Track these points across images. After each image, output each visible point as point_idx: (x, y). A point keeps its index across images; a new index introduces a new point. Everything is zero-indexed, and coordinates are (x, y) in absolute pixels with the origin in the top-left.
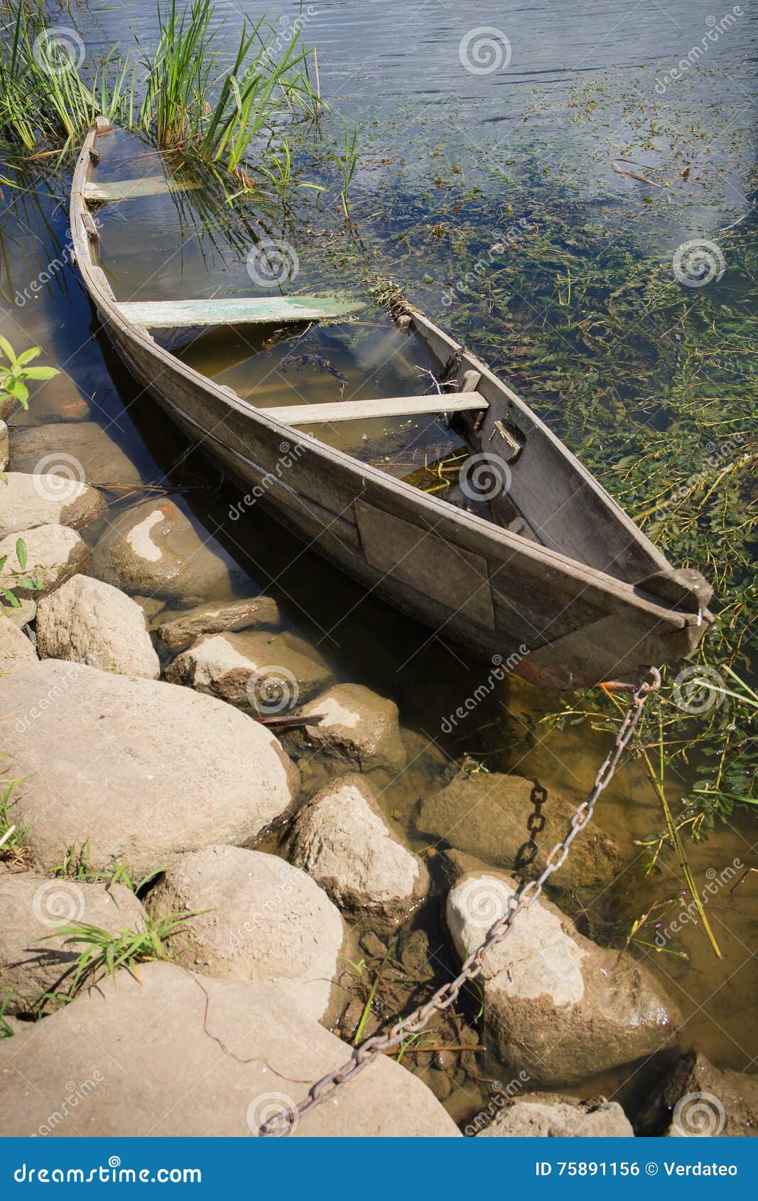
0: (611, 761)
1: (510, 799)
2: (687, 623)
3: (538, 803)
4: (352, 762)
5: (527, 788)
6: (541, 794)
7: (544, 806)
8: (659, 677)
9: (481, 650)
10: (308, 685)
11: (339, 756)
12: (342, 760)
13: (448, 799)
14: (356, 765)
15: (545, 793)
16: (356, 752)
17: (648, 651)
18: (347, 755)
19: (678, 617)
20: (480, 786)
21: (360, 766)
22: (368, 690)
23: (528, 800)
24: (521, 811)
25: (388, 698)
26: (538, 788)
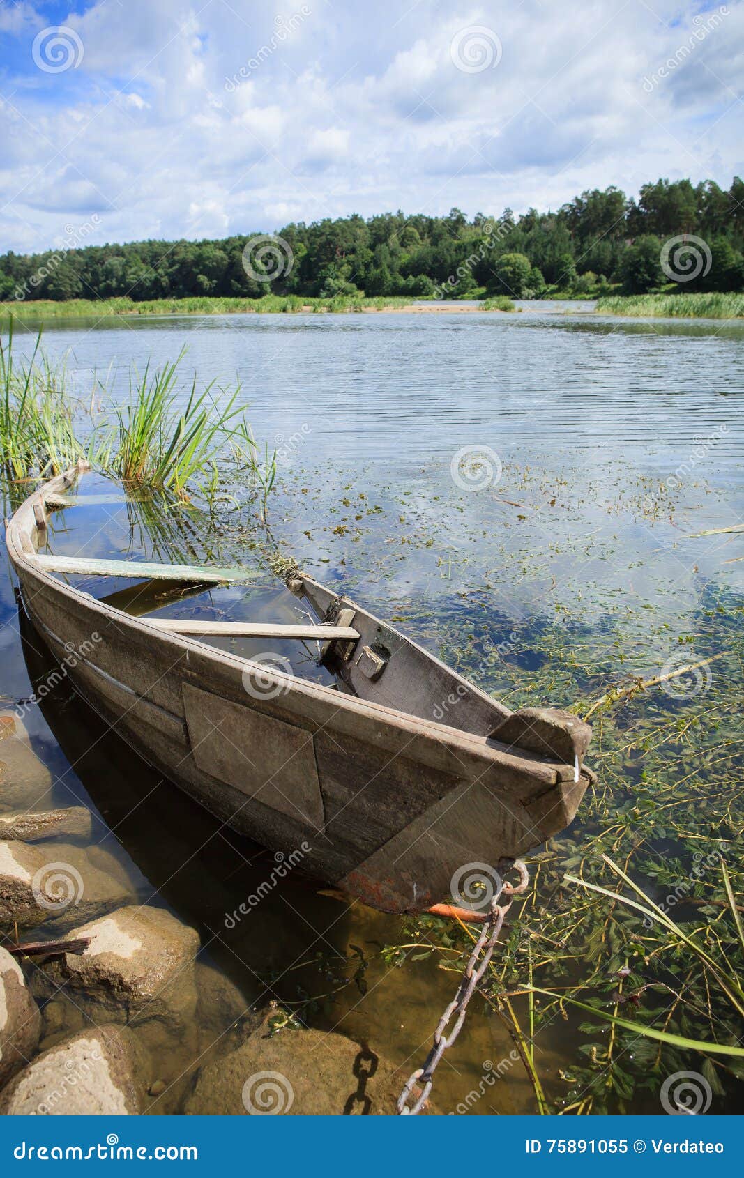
0: (460, 1001)
1: (323, 1070)
2: (559, 776)
3: (363, 1076)
4: (119, 1009)
5: (350, 1052)
6: (370, 1062)
7: (372, 1081)
8: (526, 874)
9: (312, 867)
10: (94, 906)
11: (103, 999)
12: (106, 1005)
13: (237, 1068)
14: (123, 1012)
15: (375, 1061)
16: (126, 994)
17: (509, 833)
18: (114, 998)
19: (547, 770)
20: (284, 1049)
21: (128, 1014)
22: (170, 915)
23: (350, 1072)
24: (337, 1090)
25: (190, 926)
26: (366, 1054)
